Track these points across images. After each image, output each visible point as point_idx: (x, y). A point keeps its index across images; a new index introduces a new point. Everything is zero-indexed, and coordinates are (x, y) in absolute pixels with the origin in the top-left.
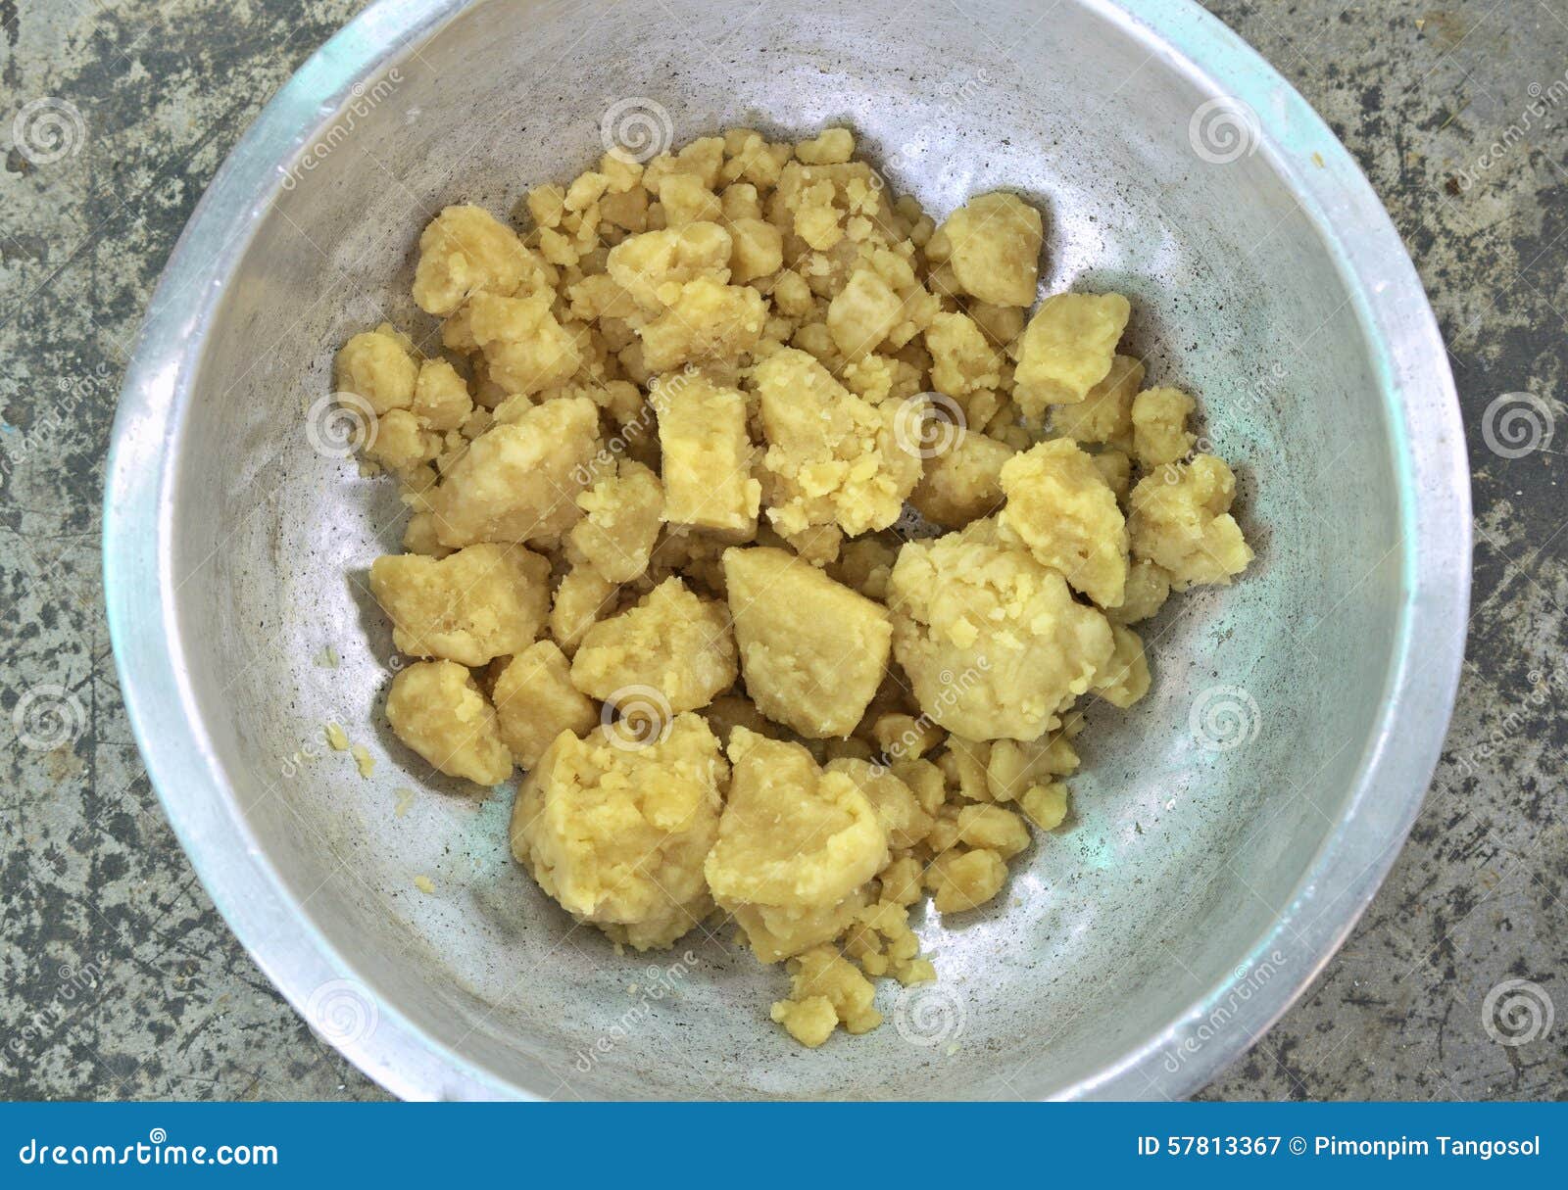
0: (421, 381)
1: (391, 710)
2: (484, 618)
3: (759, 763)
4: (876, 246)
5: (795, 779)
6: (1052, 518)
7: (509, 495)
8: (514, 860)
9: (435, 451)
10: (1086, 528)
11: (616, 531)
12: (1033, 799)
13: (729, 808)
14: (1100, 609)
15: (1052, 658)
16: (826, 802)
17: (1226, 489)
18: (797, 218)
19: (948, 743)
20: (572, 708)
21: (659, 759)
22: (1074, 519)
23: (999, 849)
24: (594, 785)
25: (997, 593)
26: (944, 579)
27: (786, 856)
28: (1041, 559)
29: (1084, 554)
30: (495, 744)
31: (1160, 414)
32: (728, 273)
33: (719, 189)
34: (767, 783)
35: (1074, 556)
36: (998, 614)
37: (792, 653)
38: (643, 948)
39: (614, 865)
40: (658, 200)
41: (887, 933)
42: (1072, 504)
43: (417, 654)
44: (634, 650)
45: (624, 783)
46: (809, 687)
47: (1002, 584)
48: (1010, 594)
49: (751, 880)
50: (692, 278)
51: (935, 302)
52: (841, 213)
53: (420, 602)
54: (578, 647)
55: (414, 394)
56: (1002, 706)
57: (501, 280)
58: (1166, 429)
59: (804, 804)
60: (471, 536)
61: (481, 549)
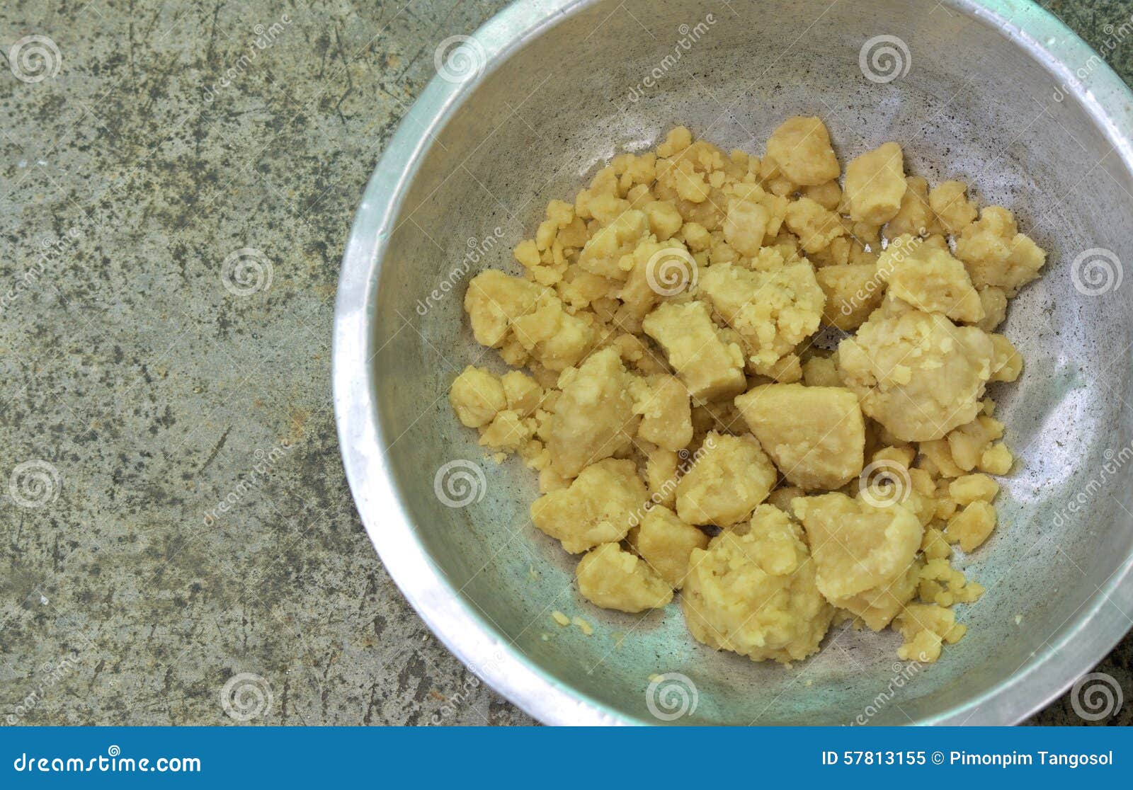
0: (506, 387)
1: (584, 589)
2: (613, 507)
3: (817, 512)
4: (732, 184)
5: (845, 510)
6: (920, 281)
7: (592, 425)
8: (700, 644)
9: (533, 427)
10: (943, 277)
11: (665, 417)
12: (988, 460)
13: (813, 547)
14: (973, 324)
15: (960, 364)
16: (870, 514)
17: (1010, 221)
18: (679, 189)
19: (921, 451)
20: (691, 535)
21: (757, 538)
22: (934, 275)
23: (983, 497)
24: (727, 571)
25: (910, 341)
26: (874, 349)
27: (864, 555)
28: (925, 309)
29: (949, 295)
30: (654, 580)
31: (949, 199)
32: (654, 236)
33: (623, 195)
34: (830, 521)
35: (944, 298)
36: (917, 353)
37: (804, 439)
38: (802, 658)
39: (763, 609)
40: (592, 219)
41: (942, 578)
42: (928, 268)
43: (583, 550)
44: (710, 482)
45: (743, 561)
46: (825, 454)
47: (910, 334)
48: (918, 338)
49: (850, 580)
50: (635, 247)
51: (783, 200)
52: (703, 175)
53: (570, 516)
54: (675, 499)
55: (506, 398)
56: (946, 407)
57: (524, 305)
58: (956, 206)
59: (858, 521)
60: (581, 464)
61: (591, 469)
